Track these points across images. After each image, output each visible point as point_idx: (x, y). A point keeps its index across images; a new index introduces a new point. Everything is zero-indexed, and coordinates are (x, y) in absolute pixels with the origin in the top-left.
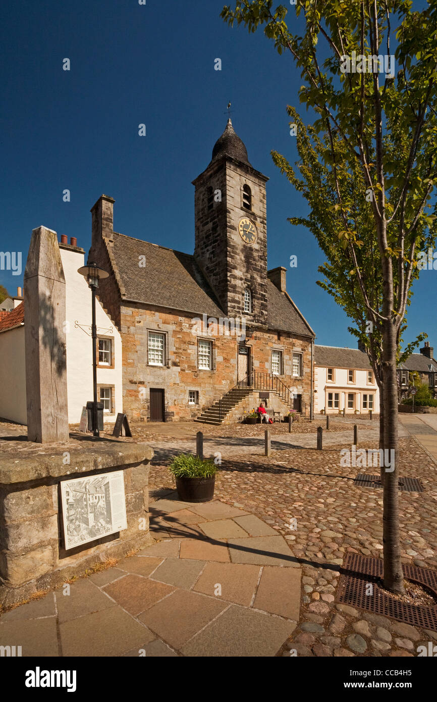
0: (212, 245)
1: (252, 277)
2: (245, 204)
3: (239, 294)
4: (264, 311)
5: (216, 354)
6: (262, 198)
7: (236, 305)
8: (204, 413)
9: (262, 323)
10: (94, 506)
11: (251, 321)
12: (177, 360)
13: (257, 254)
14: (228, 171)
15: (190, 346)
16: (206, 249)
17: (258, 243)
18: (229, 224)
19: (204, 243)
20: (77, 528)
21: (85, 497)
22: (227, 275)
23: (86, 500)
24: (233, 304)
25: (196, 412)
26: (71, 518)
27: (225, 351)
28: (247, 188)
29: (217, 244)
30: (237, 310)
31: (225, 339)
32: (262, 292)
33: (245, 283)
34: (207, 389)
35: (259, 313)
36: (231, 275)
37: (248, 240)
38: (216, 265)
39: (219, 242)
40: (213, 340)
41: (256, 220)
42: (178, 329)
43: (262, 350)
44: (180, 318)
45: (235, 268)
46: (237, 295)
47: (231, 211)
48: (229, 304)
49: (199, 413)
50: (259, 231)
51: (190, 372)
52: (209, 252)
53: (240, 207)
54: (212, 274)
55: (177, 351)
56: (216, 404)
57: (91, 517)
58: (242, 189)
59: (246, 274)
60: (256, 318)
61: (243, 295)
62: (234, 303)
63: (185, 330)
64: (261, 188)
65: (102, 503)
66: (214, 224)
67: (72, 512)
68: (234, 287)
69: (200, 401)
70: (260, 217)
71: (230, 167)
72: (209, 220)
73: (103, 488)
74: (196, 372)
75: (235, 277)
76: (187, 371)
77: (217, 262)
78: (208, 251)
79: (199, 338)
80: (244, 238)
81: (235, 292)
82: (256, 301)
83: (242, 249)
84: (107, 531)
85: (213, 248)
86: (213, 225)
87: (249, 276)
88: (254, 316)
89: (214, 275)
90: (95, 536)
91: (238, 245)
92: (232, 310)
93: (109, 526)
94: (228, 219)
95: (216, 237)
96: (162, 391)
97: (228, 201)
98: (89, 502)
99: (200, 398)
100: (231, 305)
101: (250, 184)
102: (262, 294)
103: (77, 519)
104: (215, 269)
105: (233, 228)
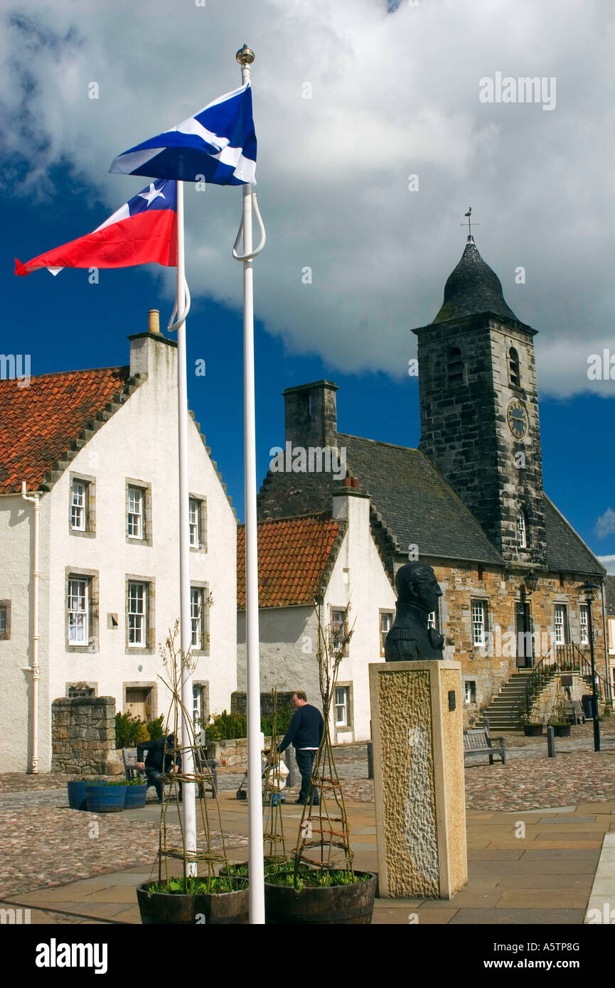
0: (463, 441)
1: (527, 491)
2: (512, 377)
3: (513, 521)
4: (542, 543)
5: (492, 621)
6: (530, 363)
7: (511, 538)
8: (482, 717)
9: (541, 563)
11: (529, 561)
12: (452, 636)
13: (530, 453)
14: (493, 334)
15: (464, 611)
16: (448, 445)
17: (530, 435)
18: (497, 415)
19: (444, 434)
22: (498, 492)
24: (508, 538)
25: (473, 715)
27: (501, 615)
28: (513, 352)
29: (473, 441)
30: (512, 547)
31: (500, 595)
32: (538, 512)
33: (518, 502)
34: (483, 677)
35: (537, 547)
36: (503, 493)
37: (519, 433)
38: (473, 474)
39: (477, 438)
40: (487, 599)
41: (525, 398)
42: (451, 588)
43: (543, 607)
44: (453, 571)
45: (507, 481)
46: (511, 523)
47: (498, 393)
48: (504, 539)
49: (476, 716)
50: (530, 416)
51: (465, 652)
52: (456, 451)
53: (507, 385)
54: (465, 488)
55: (451, 622)
56: (495, 700)
58: (509, 356)
59: (519, 487)
60: (534, 555)
61: (518, 521)
62: (509, 536)
63: (458, 589)
64: (529, 347)
66: (465, 407)
68: (507, 510)
69: (477, 697)
70: (530, 394)
71: (493, 327)
72: (454, 399)
74: (471, 651)
75: (507, 495)
76: (462, 652)
77: (476, 469)
78: (452, 448)
79: (473, 598)
80: (515, 430)
81: (508, 518)
82: (533, 528)
83: (513, 449)
85: (464, 445)
86: (463, 409)
87: (523, 490)
88: (531, 553)
89: (468, 489)
91: (509, 444)
92: (507, 548)
94: (496, 407)
95: (471, 429)
97: (494, 380)
99: (478, 692)
100: (506, 540)
101: (517, 346)
102: (539, 515)
104: (472, 481)
105: (501, 419)
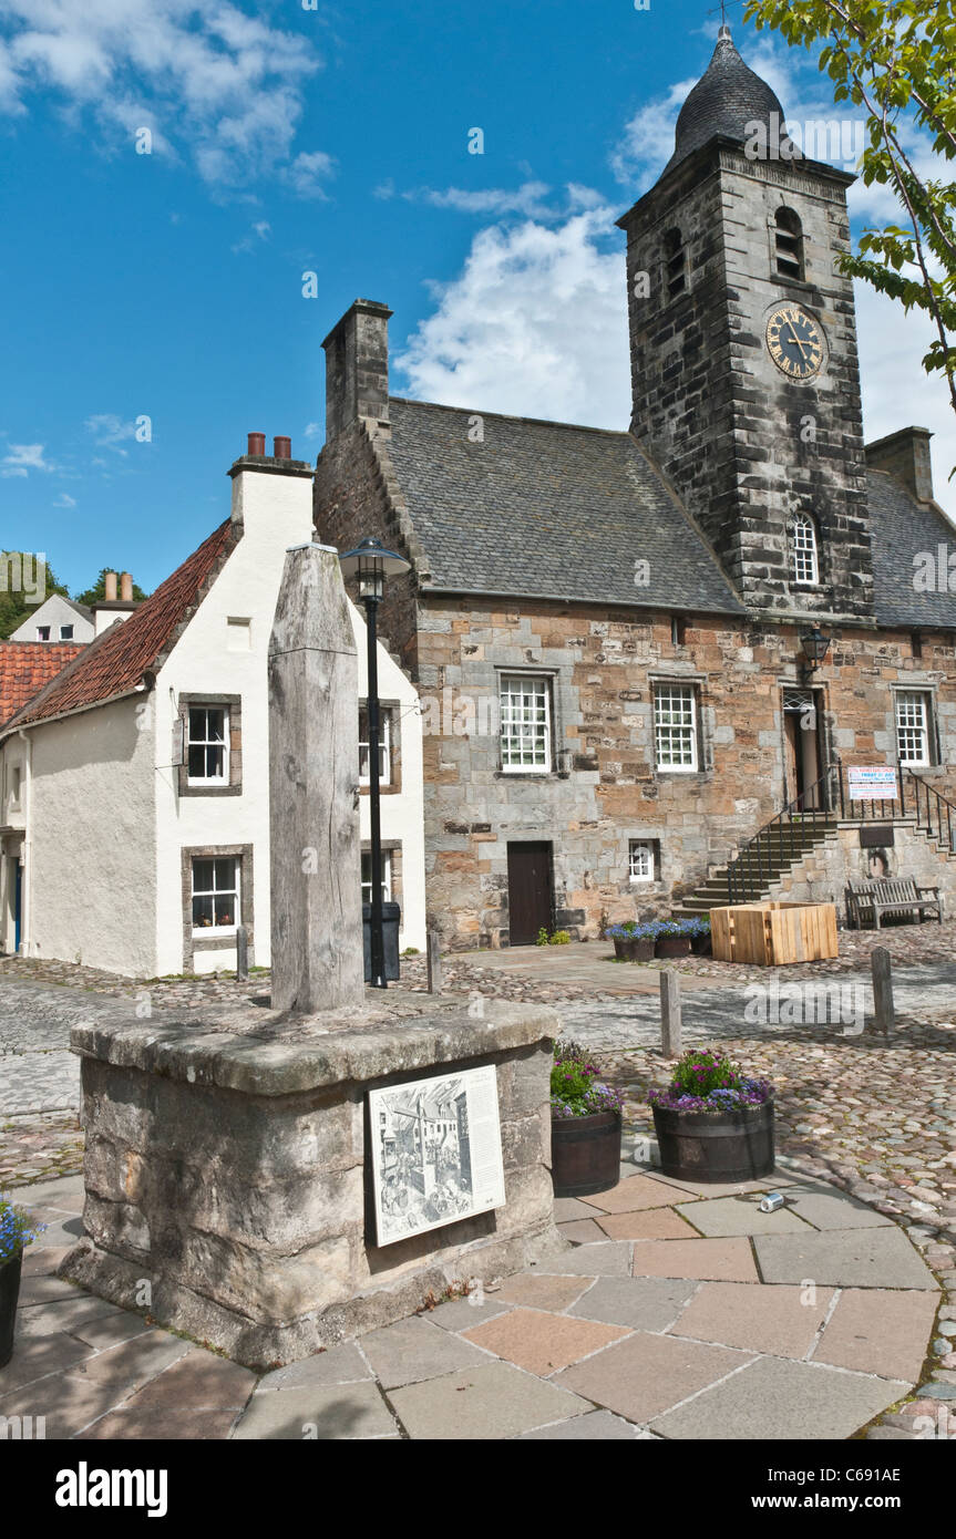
0: (687, 397)
1: (817, 477)
2: (782, 265)
3: (778, 532)
4: (861, 575)
5: (712, 722)
6: (836, 239)
7: (769, 566)
8: (680, 908)
9: (856, 610)
10: (435, 1149)
11: (819, 608)
12: (591, 751)
13: (830, 406)
14: (726, 181)
15: (627, 704)
16: (666, 412)
17: (830, 372)
18: (735, 332)
19: (661, 393)
20: (401, 1198)
21: (416, 1126)
22: (735, 480)
23: (418, 1133)
24: (759, 565)
25: (654, 905)
26: (389, 1174)
27: (738, 711)
28: (786, 217)
29: (699, 392)
30: (773, 582)
31: (738, 673)
32: (850, 518)
33: (793, 497)
34: (687, 830)
35: (845, 582)
36: (747, 479)
37: (797, 367)
38: (701, 454)
39: (706, 385)
40: (698, 681)
41: (822, 304)
42: (589, 659)
43: (863, 695)
44: (595, 626)
45: (760, 456)
46: (771, 537)
47: (741, 293)
48: (747, 566)
49: (662, 906)
50: (830, 337)
51: (631, 782)
52: (677, 419)
53: (767, 277)
54: (689, 482)
55: (587, 724)
56: (719, 874)
57: (429, 1172)
58: (773, 222)
59: (797, 470)
60: (837, 599)
61: (791, 533)
62: (762, 561)
63: (610, 660)
64: (832, 209)
65: (452, 1142)
66: (688, 335)
67: (391, 1160)
68: (761, 513)
69: (664, 869)
70: (833, 295)
71: (732, 166)
72: (673, 325)
73: (454, 1106)
74: (649, 781)
75: (761, 484)
76: (620, 783)
77: (704, 444)
78: (673, 414)
79: (656, 678)
80: (786, 363)
81: (762, 527)
82: (834, 546)
83: (781, 398)
84: (462, 1208)
85: (688, 405)
86: (686, 338)
87: (806, 474)
88: (829, 594)
89: (695, 484)
90: (437, 1217)
91: (768, 388)
92: (757, 584)
93: (465, 1196)
94: (731, 318)
95: (697, 373)
96: (545, 848)
97: (729, 266)
98: (425, 1139)
99: (666, 860)
100: (753, 568)
101: (795, 203)
102: (852, 523)
103: (400, 1176)
104: (699, 468)
105: (750, 340)
